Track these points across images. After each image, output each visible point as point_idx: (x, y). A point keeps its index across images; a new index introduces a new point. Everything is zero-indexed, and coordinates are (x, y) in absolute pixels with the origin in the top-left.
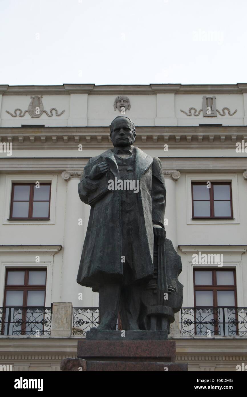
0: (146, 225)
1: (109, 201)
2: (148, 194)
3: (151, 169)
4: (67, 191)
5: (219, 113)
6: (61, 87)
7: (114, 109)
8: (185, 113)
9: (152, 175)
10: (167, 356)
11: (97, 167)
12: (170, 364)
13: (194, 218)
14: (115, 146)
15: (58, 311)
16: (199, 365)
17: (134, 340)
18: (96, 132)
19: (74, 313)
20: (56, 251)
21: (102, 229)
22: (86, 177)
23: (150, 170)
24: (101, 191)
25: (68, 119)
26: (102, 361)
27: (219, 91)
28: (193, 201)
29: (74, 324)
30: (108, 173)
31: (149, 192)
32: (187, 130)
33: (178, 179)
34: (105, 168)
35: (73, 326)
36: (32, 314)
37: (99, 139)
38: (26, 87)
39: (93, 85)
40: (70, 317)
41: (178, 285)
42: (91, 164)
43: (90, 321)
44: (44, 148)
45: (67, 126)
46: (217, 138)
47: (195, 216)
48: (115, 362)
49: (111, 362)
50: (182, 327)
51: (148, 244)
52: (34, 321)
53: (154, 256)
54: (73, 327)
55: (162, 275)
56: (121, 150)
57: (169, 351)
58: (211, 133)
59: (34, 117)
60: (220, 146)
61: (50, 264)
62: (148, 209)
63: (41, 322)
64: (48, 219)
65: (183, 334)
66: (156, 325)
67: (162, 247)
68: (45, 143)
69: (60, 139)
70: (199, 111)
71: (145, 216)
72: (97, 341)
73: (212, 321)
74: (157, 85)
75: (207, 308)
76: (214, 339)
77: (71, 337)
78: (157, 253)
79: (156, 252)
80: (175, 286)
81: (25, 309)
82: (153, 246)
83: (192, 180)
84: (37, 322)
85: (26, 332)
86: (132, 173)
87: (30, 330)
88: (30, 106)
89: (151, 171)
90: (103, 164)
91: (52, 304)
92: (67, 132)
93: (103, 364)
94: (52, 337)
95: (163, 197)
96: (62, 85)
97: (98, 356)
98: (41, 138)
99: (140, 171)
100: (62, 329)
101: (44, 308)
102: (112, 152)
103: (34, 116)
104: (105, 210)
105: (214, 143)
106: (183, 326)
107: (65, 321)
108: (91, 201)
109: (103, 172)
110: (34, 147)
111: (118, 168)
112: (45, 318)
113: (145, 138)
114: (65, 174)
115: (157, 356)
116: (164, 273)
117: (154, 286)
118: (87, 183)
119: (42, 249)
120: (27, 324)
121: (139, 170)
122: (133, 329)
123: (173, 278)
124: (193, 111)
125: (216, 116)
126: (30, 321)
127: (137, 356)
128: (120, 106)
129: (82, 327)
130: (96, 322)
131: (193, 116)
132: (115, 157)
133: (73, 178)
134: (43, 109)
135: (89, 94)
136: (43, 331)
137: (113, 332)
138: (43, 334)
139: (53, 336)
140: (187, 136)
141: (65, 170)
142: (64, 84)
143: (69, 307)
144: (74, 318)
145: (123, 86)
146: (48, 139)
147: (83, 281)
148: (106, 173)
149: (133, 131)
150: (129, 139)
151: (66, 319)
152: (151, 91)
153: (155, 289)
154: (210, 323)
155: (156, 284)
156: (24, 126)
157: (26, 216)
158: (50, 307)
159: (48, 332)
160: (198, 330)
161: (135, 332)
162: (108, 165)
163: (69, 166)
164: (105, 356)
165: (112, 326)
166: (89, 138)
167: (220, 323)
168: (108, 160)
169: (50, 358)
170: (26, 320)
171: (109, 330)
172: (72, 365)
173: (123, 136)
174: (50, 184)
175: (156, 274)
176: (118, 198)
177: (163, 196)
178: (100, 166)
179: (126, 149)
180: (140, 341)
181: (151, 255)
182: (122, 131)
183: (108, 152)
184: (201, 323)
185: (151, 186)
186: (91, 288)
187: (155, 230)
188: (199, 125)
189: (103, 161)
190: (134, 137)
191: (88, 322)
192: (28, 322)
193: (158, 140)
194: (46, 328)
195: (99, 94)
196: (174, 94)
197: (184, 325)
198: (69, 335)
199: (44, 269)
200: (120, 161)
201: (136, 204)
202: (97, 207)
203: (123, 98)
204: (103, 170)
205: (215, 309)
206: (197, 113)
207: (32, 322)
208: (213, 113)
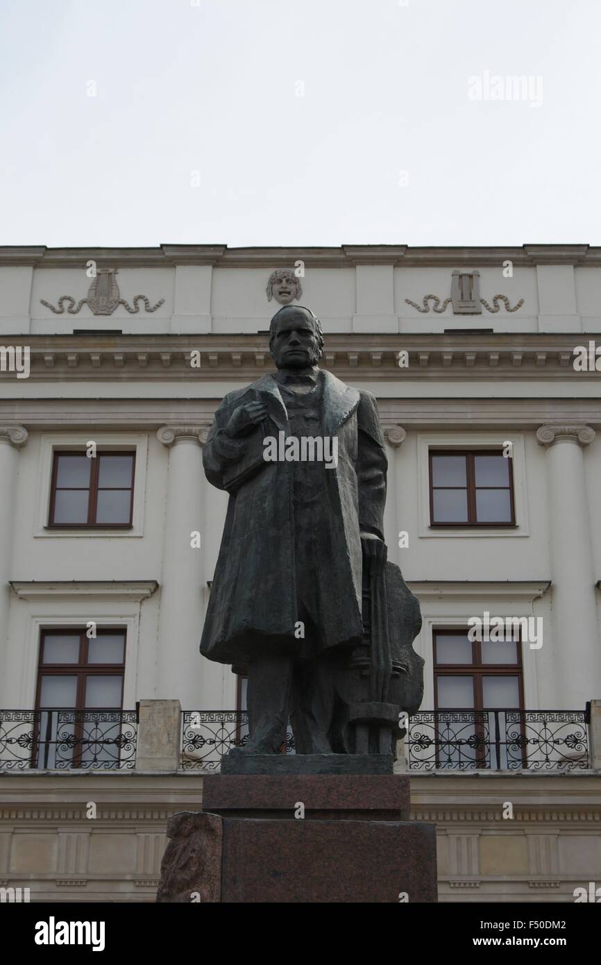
0: (347, 533)
1: (268, 482)
2: (349, 468)
3: (356, 416)
4: (168, 469)
5: (486, 306)
6: (156, 251)
7: (266, 298)
8: (415, 306)
9: (358, 429)
10: (392, 808)
11: (243, 411)
12: (398, 825)
13: (435, 526)
14: (279, 367)
15: (151, 718)
16: (445, 830)
17: (322, 775)
18: (229, 346)
19: (184, 723)
20: (146, 594)
21: (254, 541)
22: (220, 433)
23: (355, 418)
24: (251, 462)
25: (170, 319)
26: (255, 817)
27: (487, 260)
28: (432, 488)
29: (185, 745)
30: (265, 423)
31: (352, 465)
32: (419, 341)
33: (400, 443)
34: (260, 413)
35: (181, 749)
36: (97, 724)
37: (236, 360)
38: (83, 252)
39: (224, 248)
40: (176, 730)
41: (414, 659)
42: (230, 405)
43: (217, 739)
44: (121, 378)
45: (169, 333)
46: (482, 359)
47: (436, 520)
48: (282, 820)
49: (274, 820)
50: (410, 751)
51: (350, 573)
52: (101, 740)
53: (363, 599)
54: (181, 752)
55: (380, 637)
56: (293, 376)
57: (396, 797)
58: (471, 348)
59: (100, 314)
60: (489, 375)
61: (132, 619)
62: (351, 500)
63: (115, 742)
64: (128, 526)
65: (412, 766)
66: (367, 743)
67: (379, 580)
68: (123, 367)
69: (153, 359)
70: (445, 302)
71: (344, 514)
72: (245, 777)
73: (473, 740)
74: (357, 249)
75: (462, 711)
76: (477, 776)
77: (178, 773)
78: (369, 593)
79: (367, 590)
80: (408, 662)
81: (80, 713)
82: (360, 577)
83: (429, 446)
84: (107, 742)
85: (84, 761)
86: (317, 424)
87: (92, 757)
88: (90, 290)
89: (356, 420)
90: (256, 405)
91: (138, 704)
92: (169, 346)
93: (257, 824)
94: (139, 772)
95: (380, 475)
96: (159, 246)
97: (247, 807)
98: (113, 357)
99: (334, 420)
100: (159, 756)
101: (120, 711)
102: (273, 381)
103: (100, 312)
104: (259, 502)
105: (475, 369)
106: (413, 750)
107: (165, 739)
108: (229, 483)
109: (255, 422)
110: (99, 375)
111: (287, 414)
112: (123, 732)
113: (332, 357)
114: (164, 433)
115: (372, 808)
116: (385, 635)
117: (362, 661)
118: (222, 445)
119: (116, 589)
120: (85, 746)
121: (330, 418)
122: (319, 751)
123: (403, 644)
124: (431, 303)
125: (481, 313)
126: (91, 740)
127: (329, 807)
128: (280, 290)
129: (199, 753)
130: (231, 742)
131: (431, 313)
132: (280, 389)
133: (182, 441)
134: (119, 297)
135: (215, 266)
136: (119, 760)
137: (277, 757)
138: (119, 765)
139: (142, 769)
140: (420, 354)
141: (164, 425)
142: (162, 246)
143: (174, 709)
144: (184, 733)
145: (287, 251)
146: (130, 359)
147: (213, 650)
148: (262, 424)
149: (317, 336)
150: (310, 353)
151: (168, 734)
152: (343, 260)
153: (365, 667)
154: (468, 742)
155: (369, 656)
156: (78, 333)
157: (83, 519)
158: (134, 709)
159: (129, 761)
160: (443, 757)
161: (325, 757)
162: (265, 407)
163: (172, 416)
164: (261, 807)
165: (274, 746)
166: (215, 358)
167: (489, 743)
168: (267, 397)
169: (134, 816)
170: (82, 736)
171: (269, 753)
172: (191, 826)
173: (298, 348)
174: (132, 453)
175: (368, 636)
176: (287, 476)
177: (381, 473)
178: (250, 410)
179: (302, 374)
180: (334, 776)
181: (357, 596)
182: (294, 336)
183: (266, 380)
184: (449, 743)
185: (356, 451)
186: (230, 666)
187: (366, 544)
188: (445, 331)
189: (255, 399)
190: (320, 349)
191: (214, 742)
192: (88, 742)
193: (358, 362)
194: (124, 754)
195: (236, 267)
196: (392, 267)
197: (413, 747)
198: (175, 768)
199: (121, 631)
200: (290, 399)
201: (324, 488)
202: (242, 495)
203: (286, 275)
204: (255, 418)
205: (478, 714)
206: (440, 307)
207: (96, 742)
208: (474, 307)
